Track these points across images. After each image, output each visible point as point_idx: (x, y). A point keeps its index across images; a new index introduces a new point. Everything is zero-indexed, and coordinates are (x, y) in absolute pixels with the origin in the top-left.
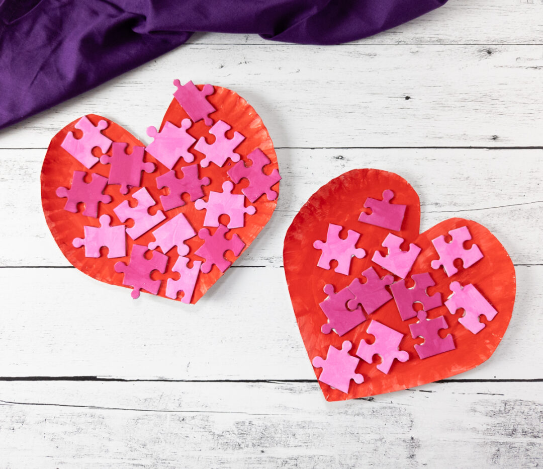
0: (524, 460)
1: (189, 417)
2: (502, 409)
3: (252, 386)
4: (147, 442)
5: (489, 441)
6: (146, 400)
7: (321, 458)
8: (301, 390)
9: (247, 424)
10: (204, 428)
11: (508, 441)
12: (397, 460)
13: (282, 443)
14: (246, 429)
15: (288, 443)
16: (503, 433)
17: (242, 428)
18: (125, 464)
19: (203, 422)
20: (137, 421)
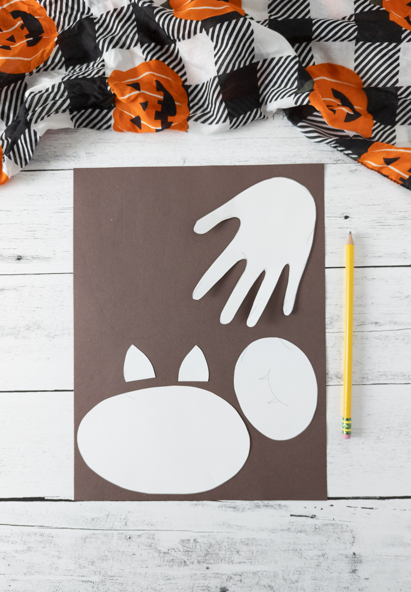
1: (136, 535)
3: (196, 504)
4: (95, 560)
6: (93, 519)
7: (265, 573)
8: (244, 508)
9: (192, 541)
10: (150, 546)
12: (339, 575)
13: (226, 559)
14: (191, 546)
15: (232, 559)
17: (187, 545)
18: (74, 581)
19: (149, 540)
20: (85, 539)
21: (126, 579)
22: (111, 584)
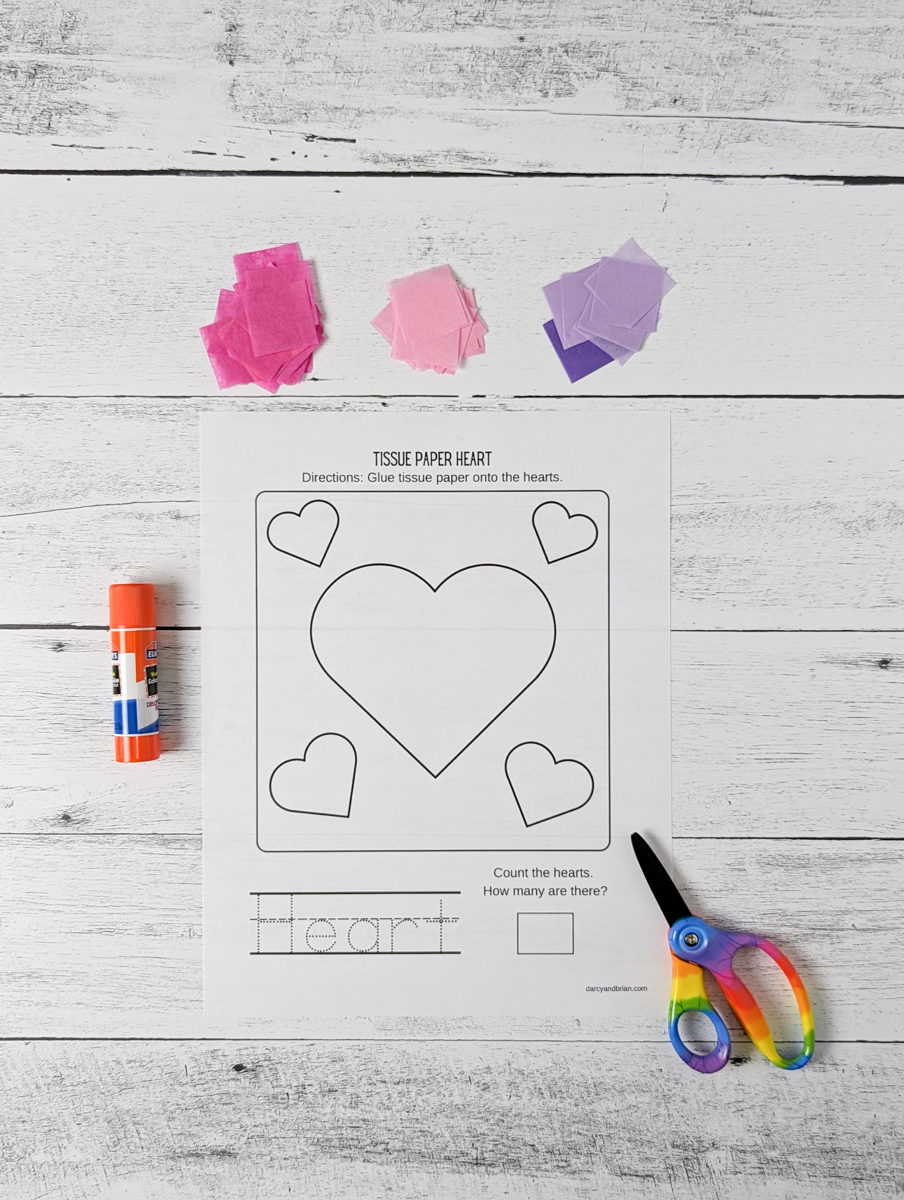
0: (14, 17)
1: (664, 106)
2: (55, 118)
3: (541, 165)
4: (745, 58)
5: (84, 57)
6: (748, 139)
7: (409, 27)
8: (446, 156)
9: (551, 92)
10: (635, 84)
11: (45, 55)
12: (263, 21)
13: (484, 56)
14: (553, 82)
15: (473, 55)
16: (54, 70)
17: (562, 85)
18: (788, 16)
19: (636, 96)
20: (766, 99)
21: (684, 19)
22: (715, 9)
